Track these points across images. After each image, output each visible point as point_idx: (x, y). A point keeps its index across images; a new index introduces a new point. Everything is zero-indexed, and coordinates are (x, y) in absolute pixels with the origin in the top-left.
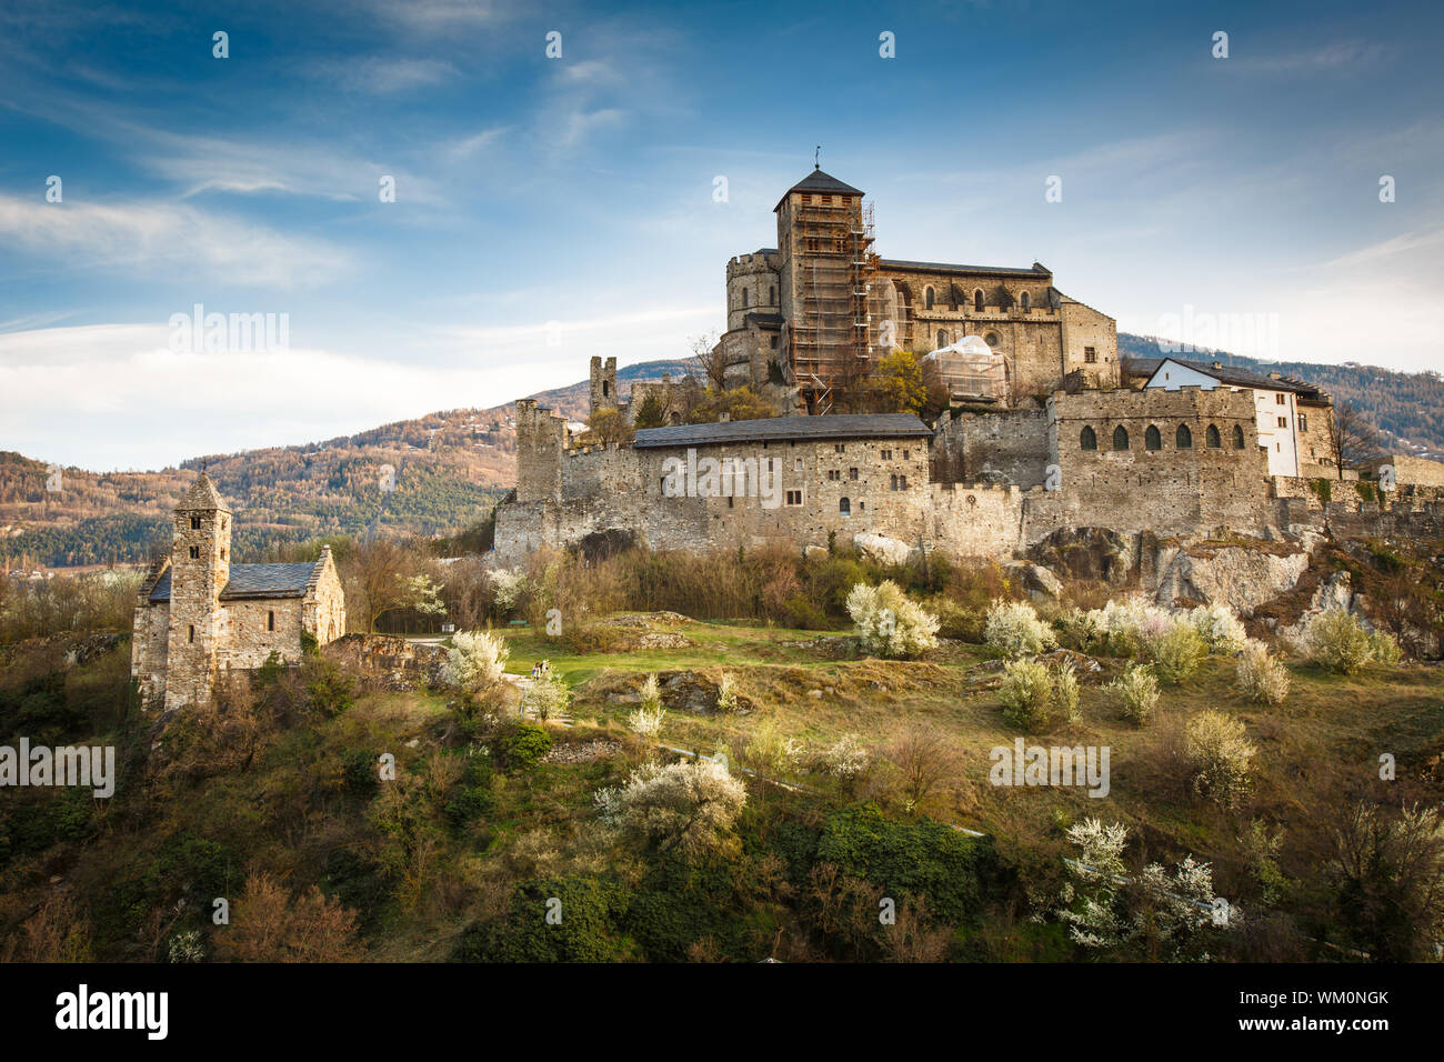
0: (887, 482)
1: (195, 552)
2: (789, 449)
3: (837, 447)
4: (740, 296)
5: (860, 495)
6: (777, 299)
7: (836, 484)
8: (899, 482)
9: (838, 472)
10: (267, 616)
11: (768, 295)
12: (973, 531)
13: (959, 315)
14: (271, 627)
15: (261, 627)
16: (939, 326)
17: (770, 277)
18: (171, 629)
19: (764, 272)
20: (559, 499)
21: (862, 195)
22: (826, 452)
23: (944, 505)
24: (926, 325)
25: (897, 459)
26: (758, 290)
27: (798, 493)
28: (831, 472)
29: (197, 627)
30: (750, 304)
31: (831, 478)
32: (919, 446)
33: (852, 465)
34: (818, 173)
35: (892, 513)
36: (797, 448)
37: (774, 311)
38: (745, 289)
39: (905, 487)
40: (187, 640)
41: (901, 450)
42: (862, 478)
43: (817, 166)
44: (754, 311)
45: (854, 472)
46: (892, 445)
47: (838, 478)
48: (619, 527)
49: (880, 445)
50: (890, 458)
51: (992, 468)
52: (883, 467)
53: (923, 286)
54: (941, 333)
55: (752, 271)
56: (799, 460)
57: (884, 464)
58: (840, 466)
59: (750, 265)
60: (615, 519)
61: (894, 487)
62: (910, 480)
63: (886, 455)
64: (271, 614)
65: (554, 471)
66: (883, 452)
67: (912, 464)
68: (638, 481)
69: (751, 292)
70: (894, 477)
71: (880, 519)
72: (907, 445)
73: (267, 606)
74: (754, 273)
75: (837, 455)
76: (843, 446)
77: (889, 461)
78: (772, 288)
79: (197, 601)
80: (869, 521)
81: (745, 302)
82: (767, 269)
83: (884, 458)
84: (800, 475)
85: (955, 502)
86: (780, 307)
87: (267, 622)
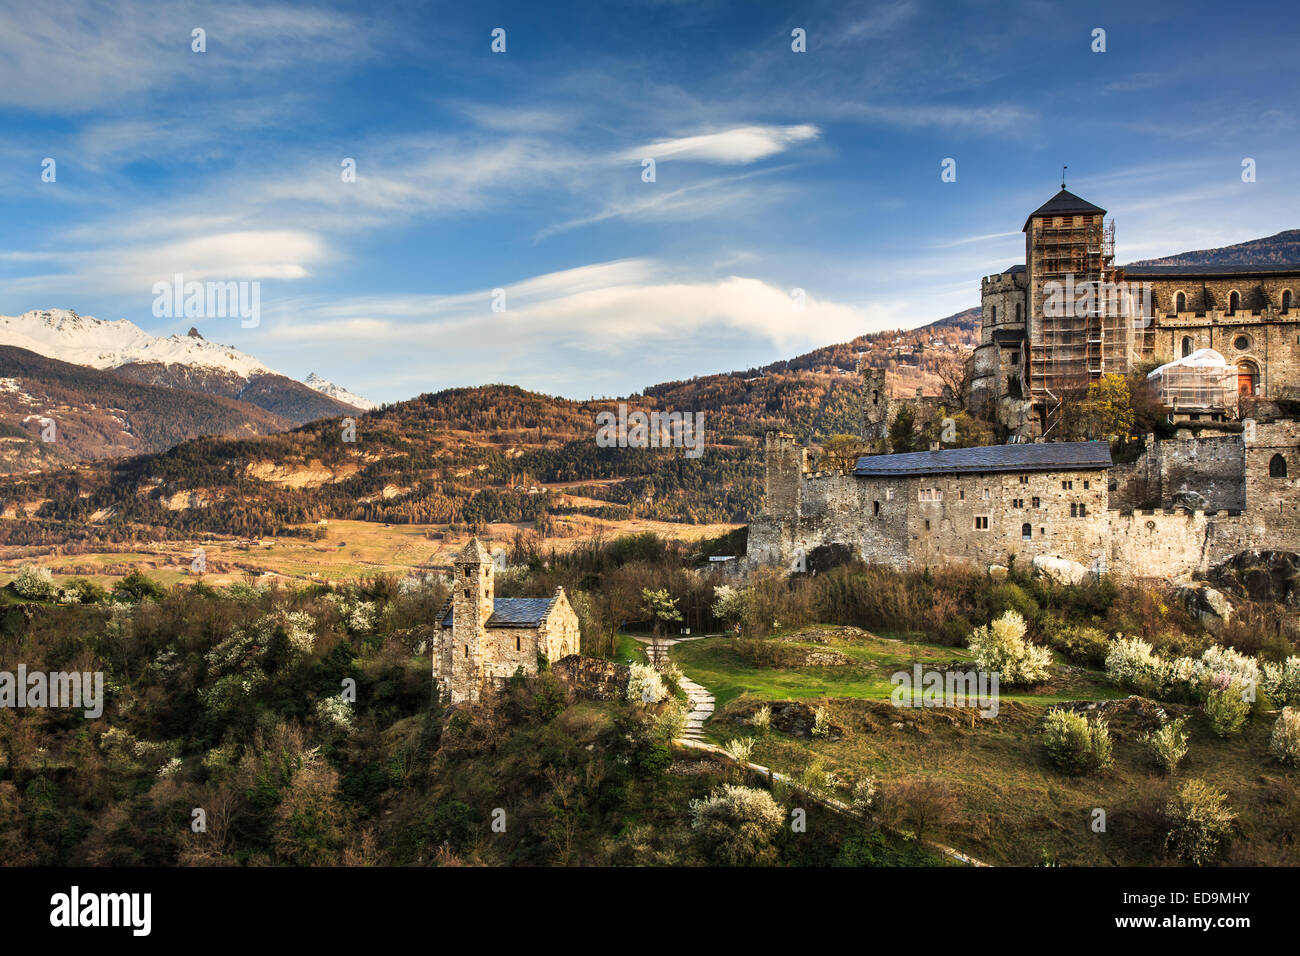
0: (1067, 509)
1: (467, 593)
2: (978, 480)
3: (1021, 478)
4: (990, 314)
5: (1040, 521)
6: (1023, 315)
7: (1019, 512)
8: (1078, 510)
9: (1021, 501)
10: (516, 640)
11: (1015, 312)
12: (1151, 554)
13: (1207, 321)
14: (519, 649)
15: (512, 647)
16: (1184, 333)
17: (1016, 294)
18: (454, 647)
19: (1011, 290)
20: (799, 514)
21: (1104, 213)
22: (1011, 482)
23: (1122, 531)
24: (1170, 333)
25: (1078, 488)
26: (1004, 307)
27: (985, 519)
28: (1015, 501)
29: (470, 647)
30: (998, 321)
31: (1015, 506)
32: (1099, 477)
33: (1034, 495)
34: (1064, 193)
35: (1070, 538)
36: (985, 480)
37: (1020, 326)
38: (994, 307)
39: (1084, 513)
40: (464, 656)
41: (1082, 481)
42: (1043, 506)
43: (1063, 186)
44: (1001, 327)
45: (1036, 501)
46: (1073, 476)
47: (1021, 506)
48: (841, 541)
49: (1062, 477)
50: (1070, 488)
51: (1190, 489)
52: (1063, 497)
53: (1173, 292)
54: (1186, 341)
55: (1000, 290)
56: (987, 490)
57: (1064, 494)
58: (1024, 496)
59: (998, 285)
60: (838, 534)
61: (1073, 514)
62: (1089, 508)
63: (1067, 485)
64: (518, 639)
65: (795, 490)
66: (1064, 483)
67: (1093, 493)
68: (857, 504)
69: (999, 309)
70: (1073, 506)
71: (1059, 543)
72: (1087, 476)
73: (516, 633)
74: (1002, 292)
75: (1021, 486)
76: (1027, 478)
77: (1069, 491)
78: (1018, 306)
79: (470, 629)
80: (1049, 544)
81: (994, 320)
82: (1013, 287)
83: (1064, 487)
84: (987, 504)
85: (1133, 528)
86: (1026, 322)
87: (516, 645)
